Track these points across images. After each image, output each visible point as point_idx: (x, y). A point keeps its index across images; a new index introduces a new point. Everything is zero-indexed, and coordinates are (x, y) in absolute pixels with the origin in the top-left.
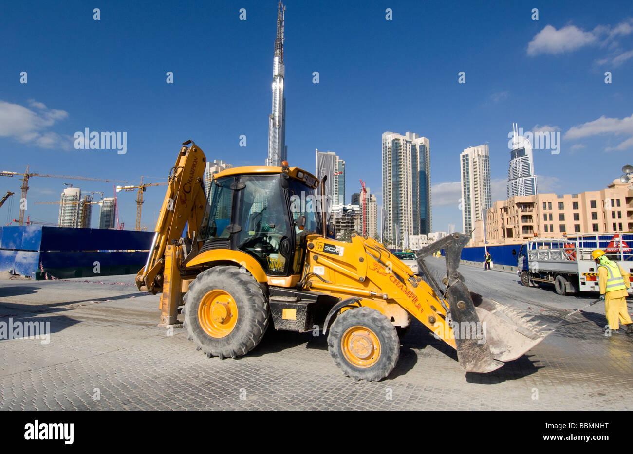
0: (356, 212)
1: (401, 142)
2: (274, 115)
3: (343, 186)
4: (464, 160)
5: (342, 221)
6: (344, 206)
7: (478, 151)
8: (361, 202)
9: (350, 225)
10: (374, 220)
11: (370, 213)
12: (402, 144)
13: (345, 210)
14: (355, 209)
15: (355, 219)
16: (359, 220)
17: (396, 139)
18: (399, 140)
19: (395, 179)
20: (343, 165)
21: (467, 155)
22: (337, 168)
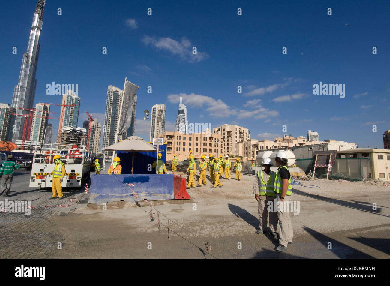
0: (83, 133)
1: (120, 93)
2: (28, 54)
3: (77, 115)
4: (153, 111)
5: (71, 138)
6: (74, 128)
7: (161, 107)
8: (90, 127)
9: (77, 141)
10: (98, 139)
11: (96, 135)
12: (120, 94)
13: (74, 131)
14: (83, 131)
15: (82, 137)
16: (85, 139)
17: (116, 91)
18: (118, 92)
19: (113, 115)
20: (79, 100)
21: (155, 108)
22: (74, 102)
